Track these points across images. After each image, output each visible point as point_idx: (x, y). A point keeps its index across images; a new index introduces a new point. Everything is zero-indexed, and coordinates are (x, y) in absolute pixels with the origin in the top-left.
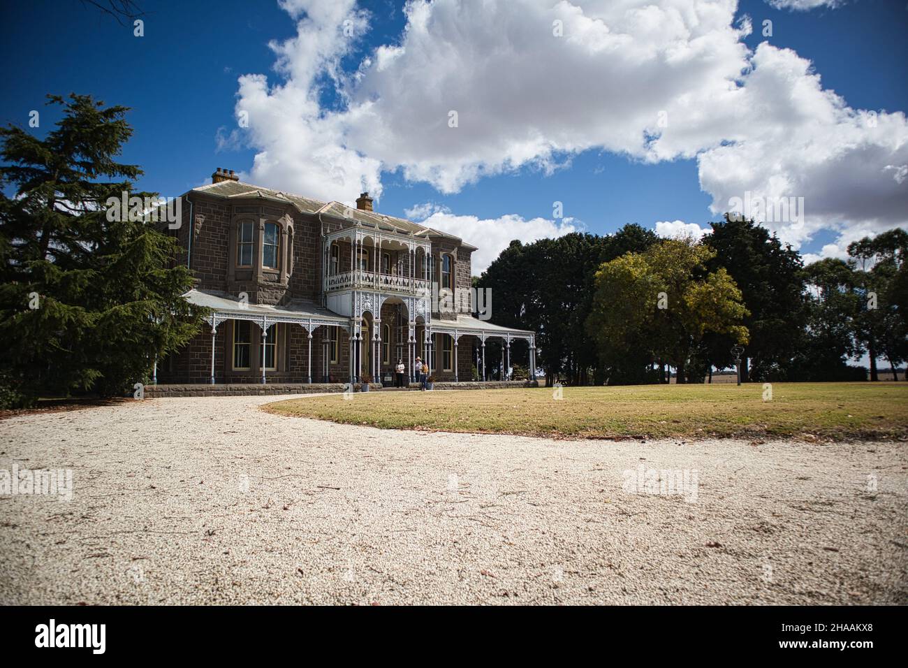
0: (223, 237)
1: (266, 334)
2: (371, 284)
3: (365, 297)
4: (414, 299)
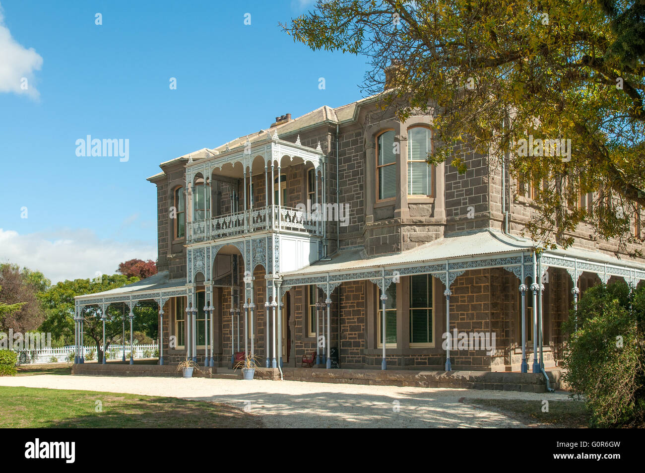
2: (202, 235)
3: (196, 254)
4: (251, 241)
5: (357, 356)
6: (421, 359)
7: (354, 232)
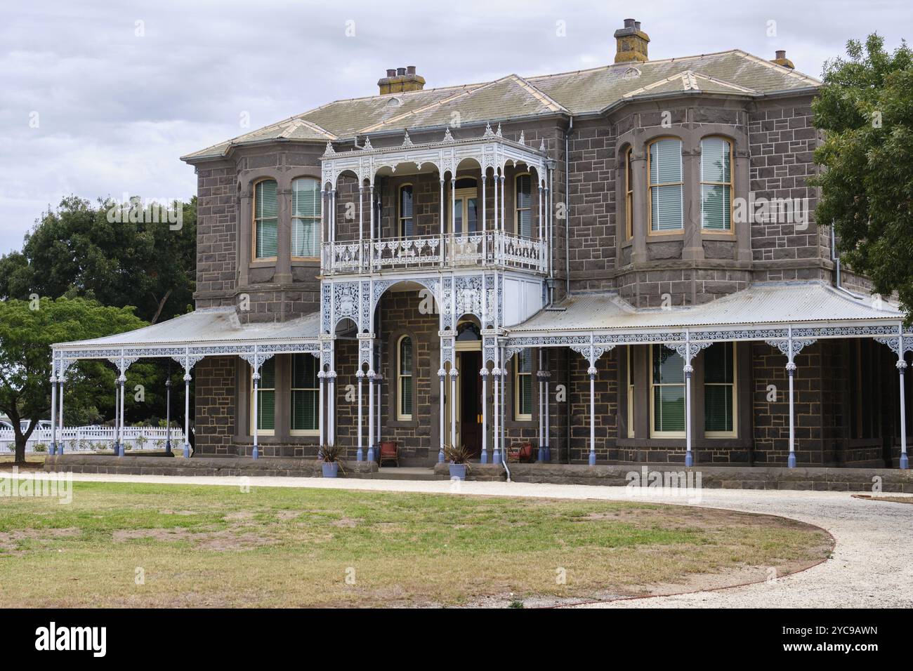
2: (354, 264)
3: (340, 291)
4: (453, 279)
5: (600, 449)
6: (721, 453)
7: (597, 271)
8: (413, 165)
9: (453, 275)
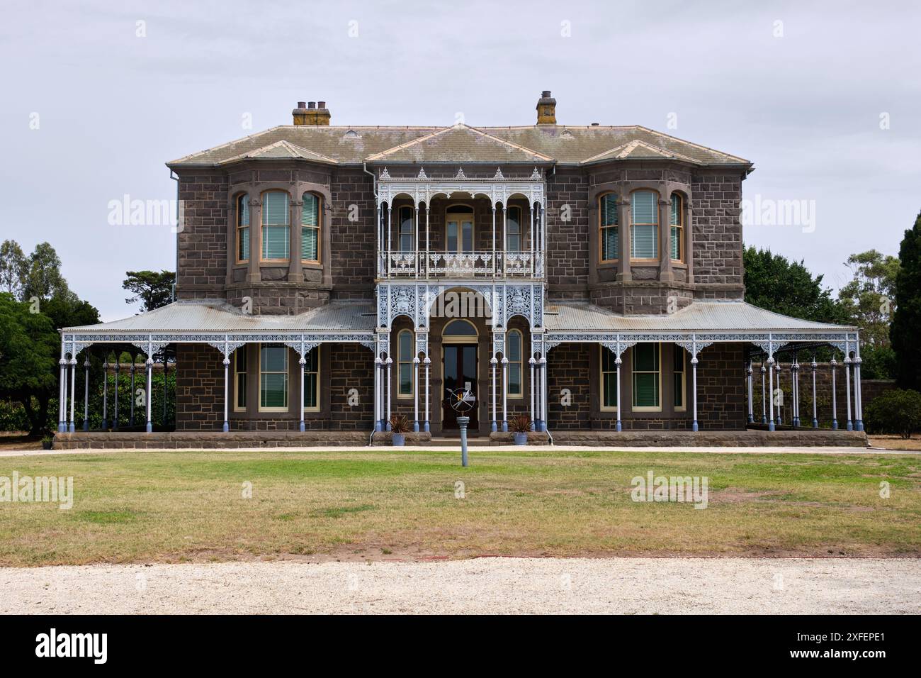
0: (220, 222)
1: (229, 362)
2: (410, 270)
3: (397, 293)
4: (505, 288)
7: (571, 285)
8: (468, 195)
9: (505, 284)
